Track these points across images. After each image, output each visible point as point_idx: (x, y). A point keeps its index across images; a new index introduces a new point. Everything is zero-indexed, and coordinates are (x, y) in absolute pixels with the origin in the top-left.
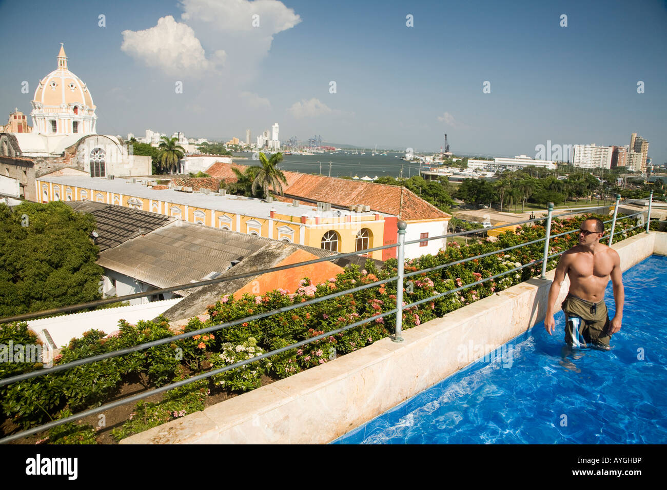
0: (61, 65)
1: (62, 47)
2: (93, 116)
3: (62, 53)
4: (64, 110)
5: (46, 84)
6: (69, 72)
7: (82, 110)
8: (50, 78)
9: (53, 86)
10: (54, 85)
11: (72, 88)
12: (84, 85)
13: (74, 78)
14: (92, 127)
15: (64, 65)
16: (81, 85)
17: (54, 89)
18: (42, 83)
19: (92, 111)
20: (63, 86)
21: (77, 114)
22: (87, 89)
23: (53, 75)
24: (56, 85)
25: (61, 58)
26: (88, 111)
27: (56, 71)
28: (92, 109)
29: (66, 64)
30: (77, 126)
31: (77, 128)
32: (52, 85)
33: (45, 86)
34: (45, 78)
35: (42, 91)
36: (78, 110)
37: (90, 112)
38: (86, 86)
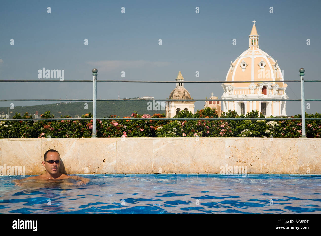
0: (252, 44)
1: (254, 25)
2: (282, 96)
3: (254, 32)
4: (253, 91)
5: (237, 66)
6: (260, 50)
7: (272, 89)
8: (240, 59)
9: (243, 67)
10: (244, 65)
11: (261, 67)
12: (274, 62)
13: (264, 55)
14: (282, 108)
15: (255, 44)
16: (271, 62)
17: (244, 70)
18: (233, 65)
19: (283, 90)
20: (253, 65)
21: (266, 94)
22: (277, 66)
23: (243, 55)
24: (246, 65)
25: (253, 36)
26: (278, 90)
27: (247, 51)
28: (283, 87)
29: (257, 42)
30: (266, 108)
31: (265, 110)
32: (260, 65)
33: (236, 68)
34: (237, 59)
35: (233, 72)
36: (268, 90)
37: (280, 91)
38: (276, 63)
